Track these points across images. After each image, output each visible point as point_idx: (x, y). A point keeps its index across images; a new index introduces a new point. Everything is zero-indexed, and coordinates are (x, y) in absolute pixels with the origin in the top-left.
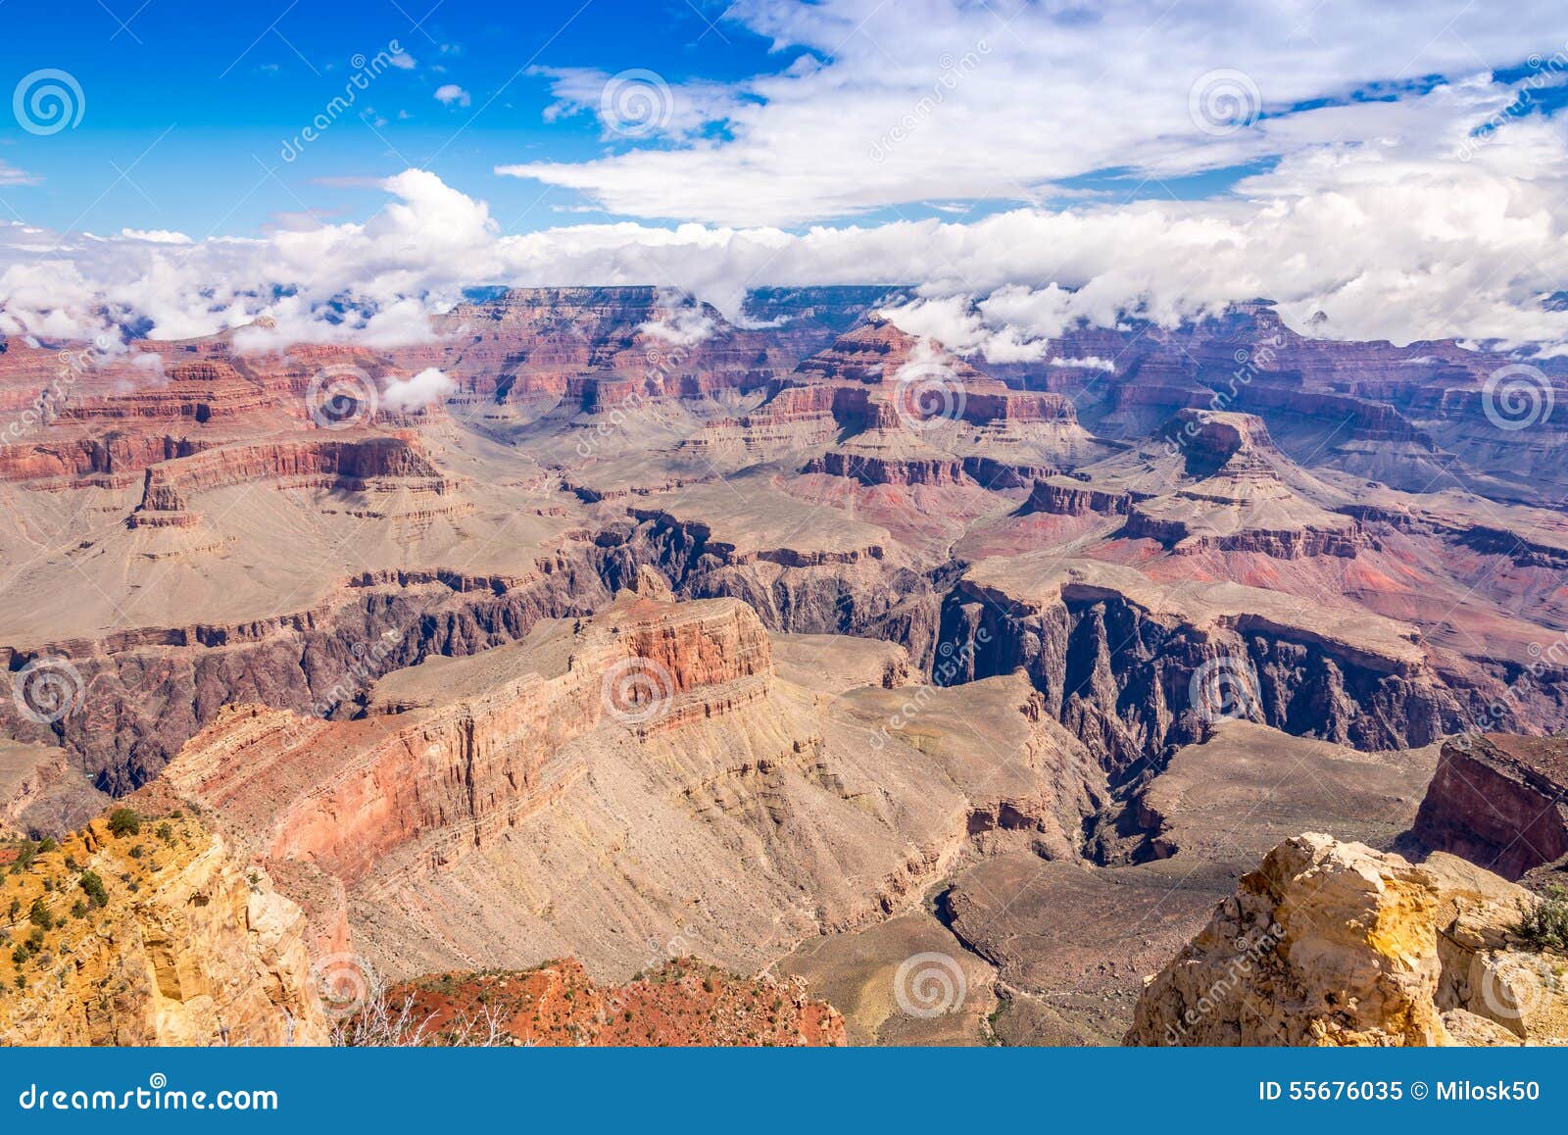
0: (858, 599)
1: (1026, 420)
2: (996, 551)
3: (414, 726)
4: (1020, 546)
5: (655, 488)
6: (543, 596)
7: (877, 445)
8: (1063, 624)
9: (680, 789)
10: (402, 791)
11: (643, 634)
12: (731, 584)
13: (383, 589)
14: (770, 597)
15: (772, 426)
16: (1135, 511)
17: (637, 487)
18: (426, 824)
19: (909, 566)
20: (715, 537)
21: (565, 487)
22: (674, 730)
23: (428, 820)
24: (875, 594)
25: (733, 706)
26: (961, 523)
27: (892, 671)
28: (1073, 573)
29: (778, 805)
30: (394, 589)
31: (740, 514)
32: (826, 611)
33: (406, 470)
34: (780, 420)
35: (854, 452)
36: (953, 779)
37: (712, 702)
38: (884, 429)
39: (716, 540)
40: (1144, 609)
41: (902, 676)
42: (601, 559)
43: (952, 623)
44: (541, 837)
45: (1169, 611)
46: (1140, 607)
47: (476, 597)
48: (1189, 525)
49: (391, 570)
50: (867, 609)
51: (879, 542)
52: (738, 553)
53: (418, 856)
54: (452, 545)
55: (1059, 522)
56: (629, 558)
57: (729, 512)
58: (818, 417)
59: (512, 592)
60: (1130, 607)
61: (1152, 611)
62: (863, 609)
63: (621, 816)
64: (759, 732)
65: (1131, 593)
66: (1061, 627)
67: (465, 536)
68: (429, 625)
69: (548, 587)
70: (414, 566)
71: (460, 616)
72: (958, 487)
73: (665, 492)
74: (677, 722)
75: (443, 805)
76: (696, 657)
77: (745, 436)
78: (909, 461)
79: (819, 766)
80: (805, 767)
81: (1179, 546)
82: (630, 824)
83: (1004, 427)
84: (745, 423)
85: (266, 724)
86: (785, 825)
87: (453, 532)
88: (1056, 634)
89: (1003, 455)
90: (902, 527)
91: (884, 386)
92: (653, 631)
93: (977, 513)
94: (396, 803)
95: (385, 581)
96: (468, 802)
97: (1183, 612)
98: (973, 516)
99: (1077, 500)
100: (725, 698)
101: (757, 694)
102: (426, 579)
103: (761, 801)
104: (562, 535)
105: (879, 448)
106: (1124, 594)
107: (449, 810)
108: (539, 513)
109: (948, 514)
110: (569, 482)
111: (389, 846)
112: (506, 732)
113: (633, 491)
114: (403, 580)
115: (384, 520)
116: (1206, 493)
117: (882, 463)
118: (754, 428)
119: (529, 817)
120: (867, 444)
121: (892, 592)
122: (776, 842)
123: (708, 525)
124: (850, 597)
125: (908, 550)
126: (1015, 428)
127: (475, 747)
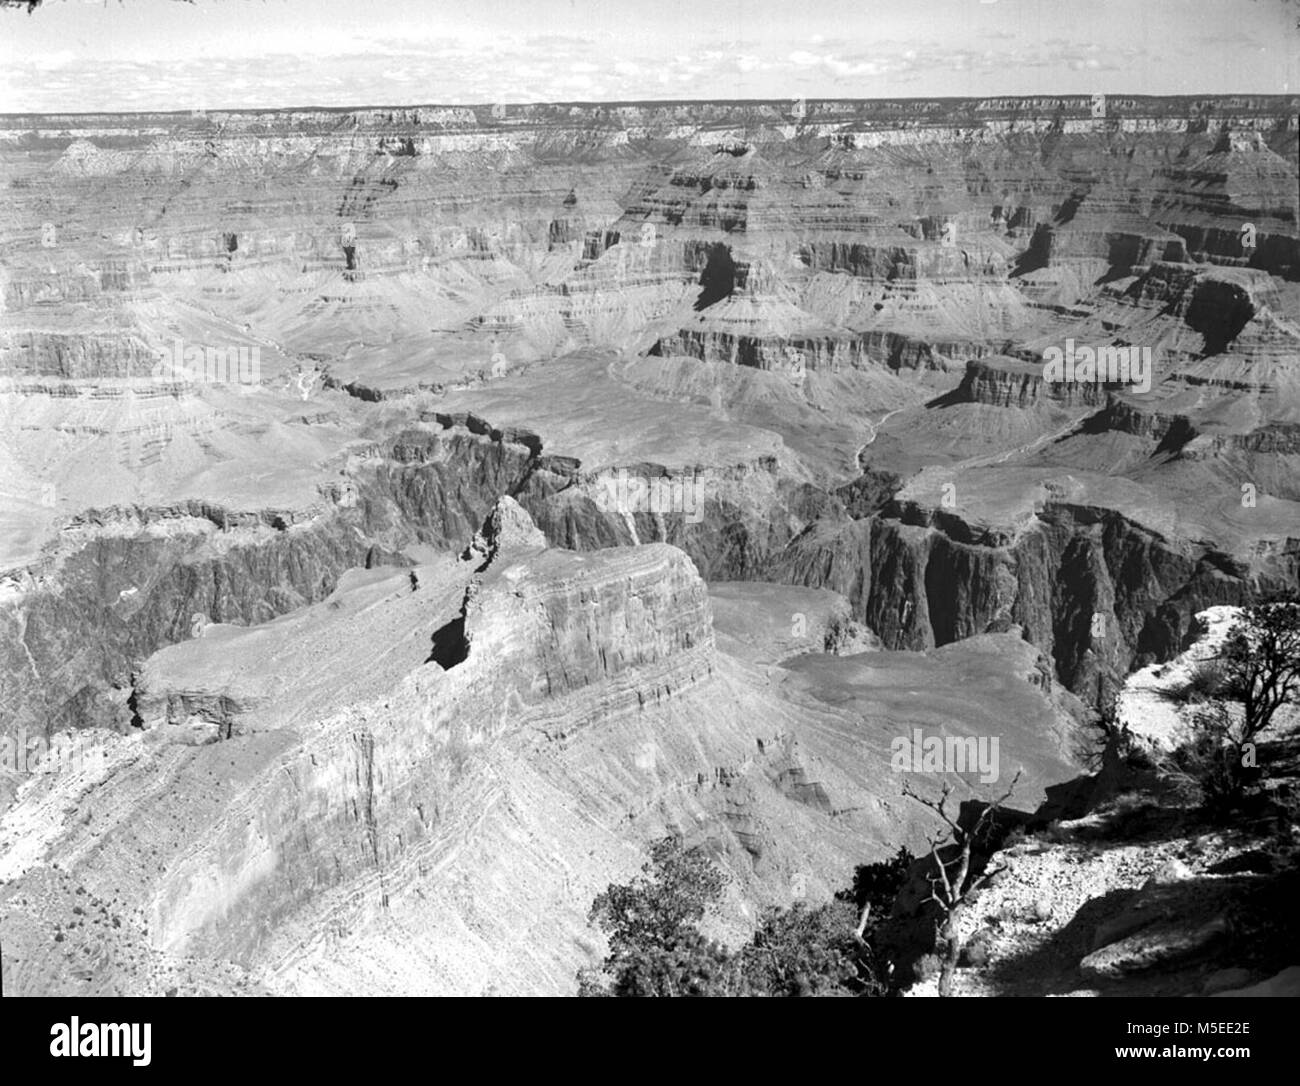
0: (752, 528)
1: (941, 280)
2: (933, 460)
3: (299, 747)
4: (956, 452)
5: (451, 383)
6: (336, 534)
7: (750, 318)
8: (1042, 555)
9: (621, 812)
10: (288, 839)
11: (555, 599)
12: (579, 512)
13: (115, 529)
14: (632, 529)
15: (598, 294)
16: (1116, 402)
17: (428, 381)
18: (319, 882)
19: (811, 479)
20: (548, 448)
21: (329, 383)
22: (600, 731)
23: (322, 877)
24: (773, 518)
25: (673, 693)
26: (867, 422)
27: (837, 629)
28: (1048, 487)
29: (751, 829)
30: (129, 529)
31: (577, 418)
32: (708, 546)
33: (130, 368)
34: (608, 286)
35: (720, 328)
36: (968, 783)
37: (644, 688)
38: (758, 297)
39: (551, 453)
40: (1156, 535)
41: (849, 637)
42: (398, 481)
43: (888, 559)
44: (462, 892)
45: (1191, 536)
46: (1149, 532)
47: (242, 538)
48: (1195, 421)
49: (125, 503)
50: (764, 543)
51: (771, 451)
52: (586, 469)
53: (316, 927)
54: (203, 469)
55: (1006, 418)
56: (436, 479)
57: (561, 414)
58: (659, 281)
59: (293, 530)
60: (1136, 531)
61: (1168, 537)
62: (759, 542)
63: (556, 855)
64: (711, 729)
65: (1133, 514)
66: (1038, 560)
67: (219, 456)
68: (188, 578)
69: (340, 522)
70: (154, 499)
71: (228, 566)
72: (860, 372)
73: (463, 388)
74: (603, 718)
75: (338, 855)
76: (622, 628)
77: (564, 309)
78: (793, 339)
79: (793, 772)
80: (775, 774)
81: (1188, 448)
82: (568, 867)
83: (913, 290)
84: (565, 290)
85: (114, 756)
86: (764, 856)
87: (201, 451)
88: (1035, 571)
89: (913, 329)
90: (792, 428)
91: (750, 238)
92: (568, 594)
93: (887, 407)
94: (283, 856)
95: (118, 520)
96: (370, 848)
97: (1211, 539)
98: (884, 411)
99: (1030, 388)
100: (661, 681)
101: (701, 675)
102: (175, 512)
103: (725, 826)
104: (344, 450)
105: (752, 322)
106: (1125, 514)
107: (348, 861)
108: (305, 421)
109: (850, 410)
110: (334, 377)
111: (278, 916)
112: (410, 747)
113: (421, 386)
114: (144, 516)
115: (107, 437)
116: (1211, 377)
117: (758, 342)
118: (576, 297)
119: (442, 864)
120: (736, 316)
121: (794, 518)
122: (755, 880)
123: (536, 432)
124: (742, 525)
125: (807, 459)
126: (927, 292)
127: (375, 772)
